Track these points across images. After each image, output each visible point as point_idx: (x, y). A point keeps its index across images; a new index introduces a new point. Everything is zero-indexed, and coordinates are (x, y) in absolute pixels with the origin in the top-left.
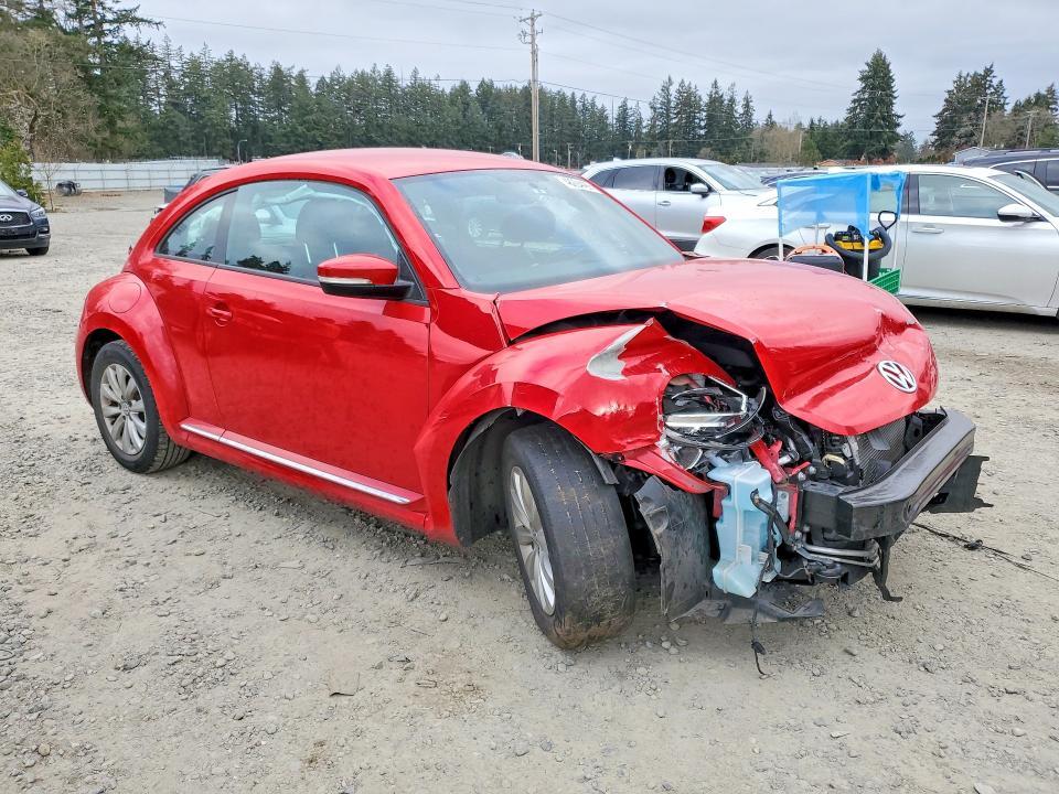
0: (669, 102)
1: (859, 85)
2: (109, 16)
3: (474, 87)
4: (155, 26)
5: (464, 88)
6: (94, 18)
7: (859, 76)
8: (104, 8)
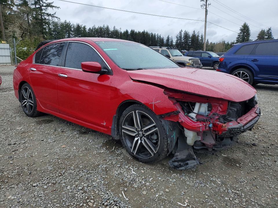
0: (181, 36)
1: (240, 32)
2: (44, 5)
3: (129, 31)
4: (57, 8)
5: (127, 32)
6: (40, 5)
7: (240, 29)
8: (43, 2)
